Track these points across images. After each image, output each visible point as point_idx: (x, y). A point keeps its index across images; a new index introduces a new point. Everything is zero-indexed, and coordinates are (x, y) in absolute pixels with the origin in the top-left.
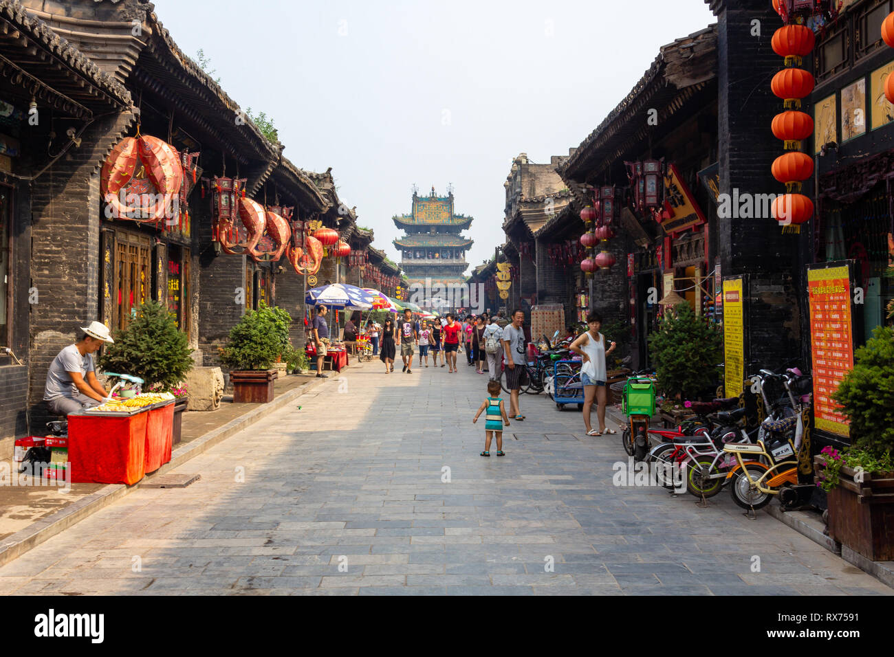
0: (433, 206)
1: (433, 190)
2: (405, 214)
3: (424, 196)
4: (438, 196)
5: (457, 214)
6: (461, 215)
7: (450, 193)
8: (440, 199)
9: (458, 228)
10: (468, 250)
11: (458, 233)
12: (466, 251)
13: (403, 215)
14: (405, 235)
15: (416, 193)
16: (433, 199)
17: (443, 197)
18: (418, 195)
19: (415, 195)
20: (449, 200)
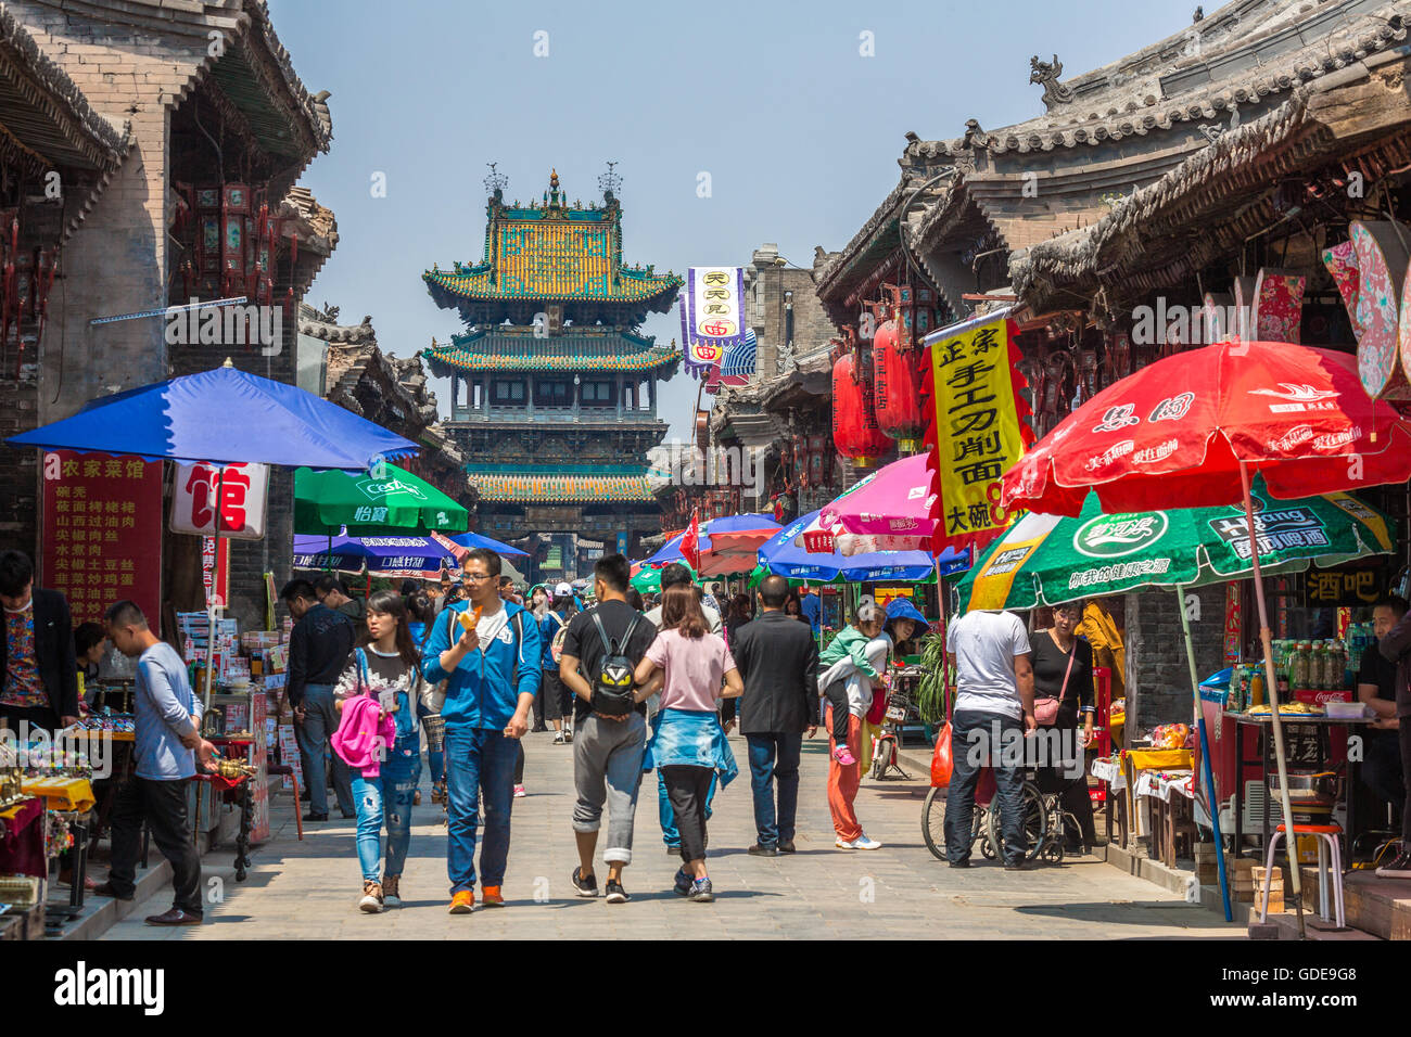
0: (554, 238)
1: (555, 186)
2: (465, 264)
3: (525, 205)
4: (570, 204)
5: (632, 266)
6: (643, 267)
7: (608, 195)
8: (575, 216)
9: (633, 312)
10: (667, 379)
11: (633, 324)
12: (660, 383)
13: (457, 265)
14: (462, 329)
15: (498, 193)
16: (554, 212)
17: (586, 206)
18: (508, 201)
19: (496, 201)
20: (607, 216)
